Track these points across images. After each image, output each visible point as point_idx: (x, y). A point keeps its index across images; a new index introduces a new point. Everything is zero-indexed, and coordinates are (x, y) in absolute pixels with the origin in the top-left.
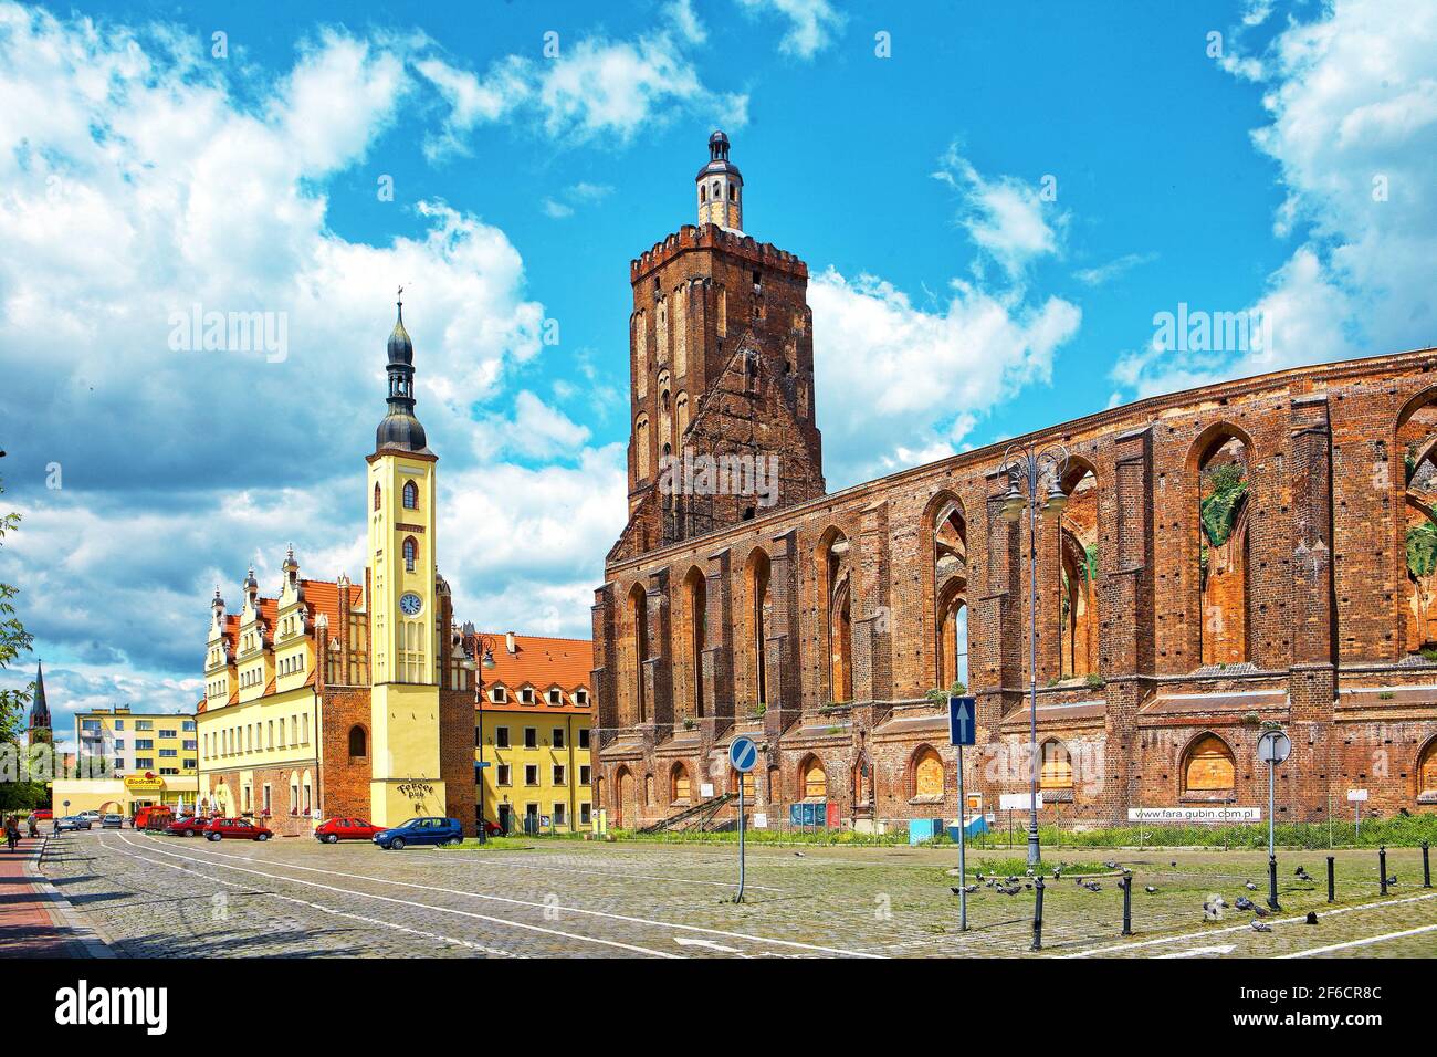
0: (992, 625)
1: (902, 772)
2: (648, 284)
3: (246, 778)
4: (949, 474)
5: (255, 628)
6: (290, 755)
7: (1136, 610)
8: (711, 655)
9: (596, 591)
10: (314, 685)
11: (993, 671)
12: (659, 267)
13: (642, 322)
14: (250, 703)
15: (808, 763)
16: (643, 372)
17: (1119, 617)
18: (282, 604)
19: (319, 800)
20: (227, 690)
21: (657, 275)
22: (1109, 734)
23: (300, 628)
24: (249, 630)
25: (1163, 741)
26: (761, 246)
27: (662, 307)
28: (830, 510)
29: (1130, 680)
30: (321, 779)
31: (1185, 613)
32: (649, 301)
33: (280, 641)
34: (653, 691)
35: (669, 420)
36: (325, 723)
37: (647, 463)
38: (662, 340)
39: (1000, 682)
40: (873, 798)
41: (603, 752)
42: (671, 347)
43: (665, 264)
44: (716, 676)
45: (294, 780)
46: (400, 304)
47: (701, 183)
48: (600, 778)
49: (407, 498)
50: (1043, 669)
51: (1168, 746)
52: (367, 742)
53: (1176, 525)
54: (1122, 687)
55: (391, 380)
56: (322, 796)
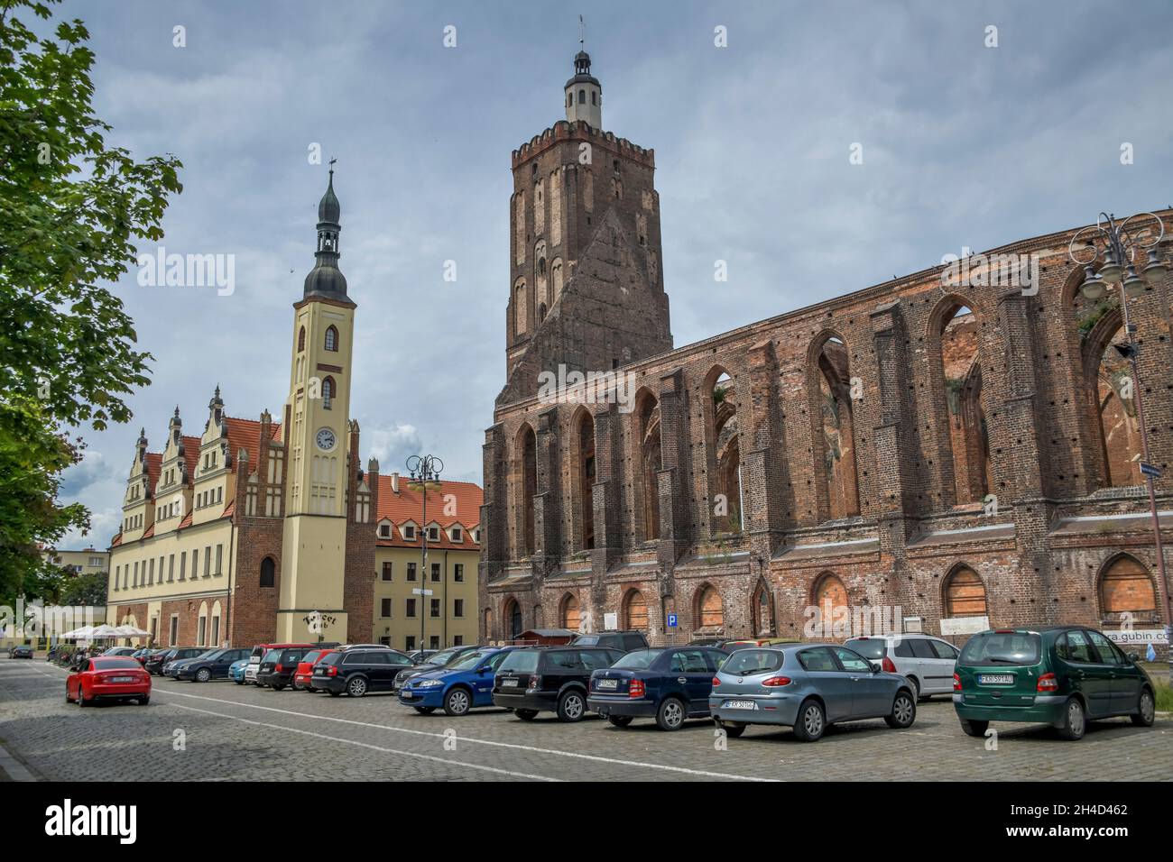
0: (888, 453)
1: (803, 599)
2: (528, 169)
3: (154, 610)
4: (830, 315)
5: (176, 463)
6: (202, 586)
7: (1036, 434)
8: (602, 488)
9: (486, 431)
10: (232, 516)
11: (893, 497)
12: (537, 155)
13: (522, 202)
14: (166, 535)
15: (704, 591)
16: (522, 243)
17: (1019, 442)
18: (206, 439)
19: (227, 631)
20: (143, 524)
21: (534, 162)
22: (1021, 556)
23: (221, 462)
24: (171, 466)
25: (1077, 563)
26: (618, 140)
27: (540, 188)
28: (715, 351)
29: (1037, 502)
30: (232, 611)
31: (1078, 437)
32: (527, 184)
33: (201, 475)
34: (542, 524)
35: (545, 282)
36: (240, 554)
37: (525, 322)
38: (540, 216)
39: (901, 508)
40: (774, 626)
41: (490, 585)
42: (548, 221)
43: (542, 153)
44: (606, 508)
45: (203, 611)
46: (331, 172)
47: (569, 91)
48: (488, 609)
49: (328, 341)
50: (939, 495)
51: (1083, 567)
52: (276, 573)
53: (1059, 355)
54: (1029, 510)
55: (321, 236)
56: (231, 626)
